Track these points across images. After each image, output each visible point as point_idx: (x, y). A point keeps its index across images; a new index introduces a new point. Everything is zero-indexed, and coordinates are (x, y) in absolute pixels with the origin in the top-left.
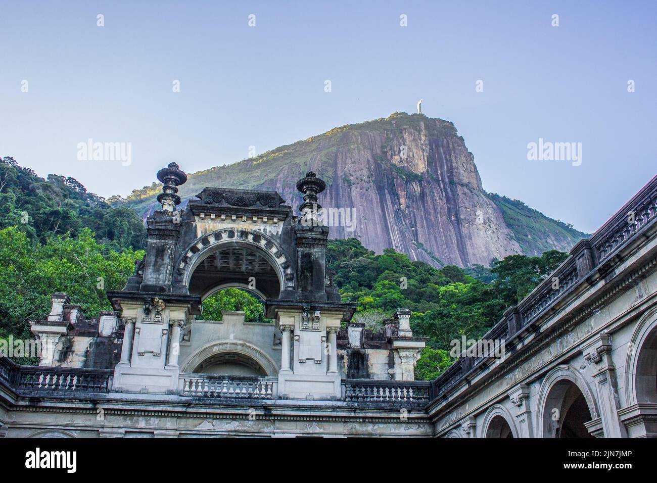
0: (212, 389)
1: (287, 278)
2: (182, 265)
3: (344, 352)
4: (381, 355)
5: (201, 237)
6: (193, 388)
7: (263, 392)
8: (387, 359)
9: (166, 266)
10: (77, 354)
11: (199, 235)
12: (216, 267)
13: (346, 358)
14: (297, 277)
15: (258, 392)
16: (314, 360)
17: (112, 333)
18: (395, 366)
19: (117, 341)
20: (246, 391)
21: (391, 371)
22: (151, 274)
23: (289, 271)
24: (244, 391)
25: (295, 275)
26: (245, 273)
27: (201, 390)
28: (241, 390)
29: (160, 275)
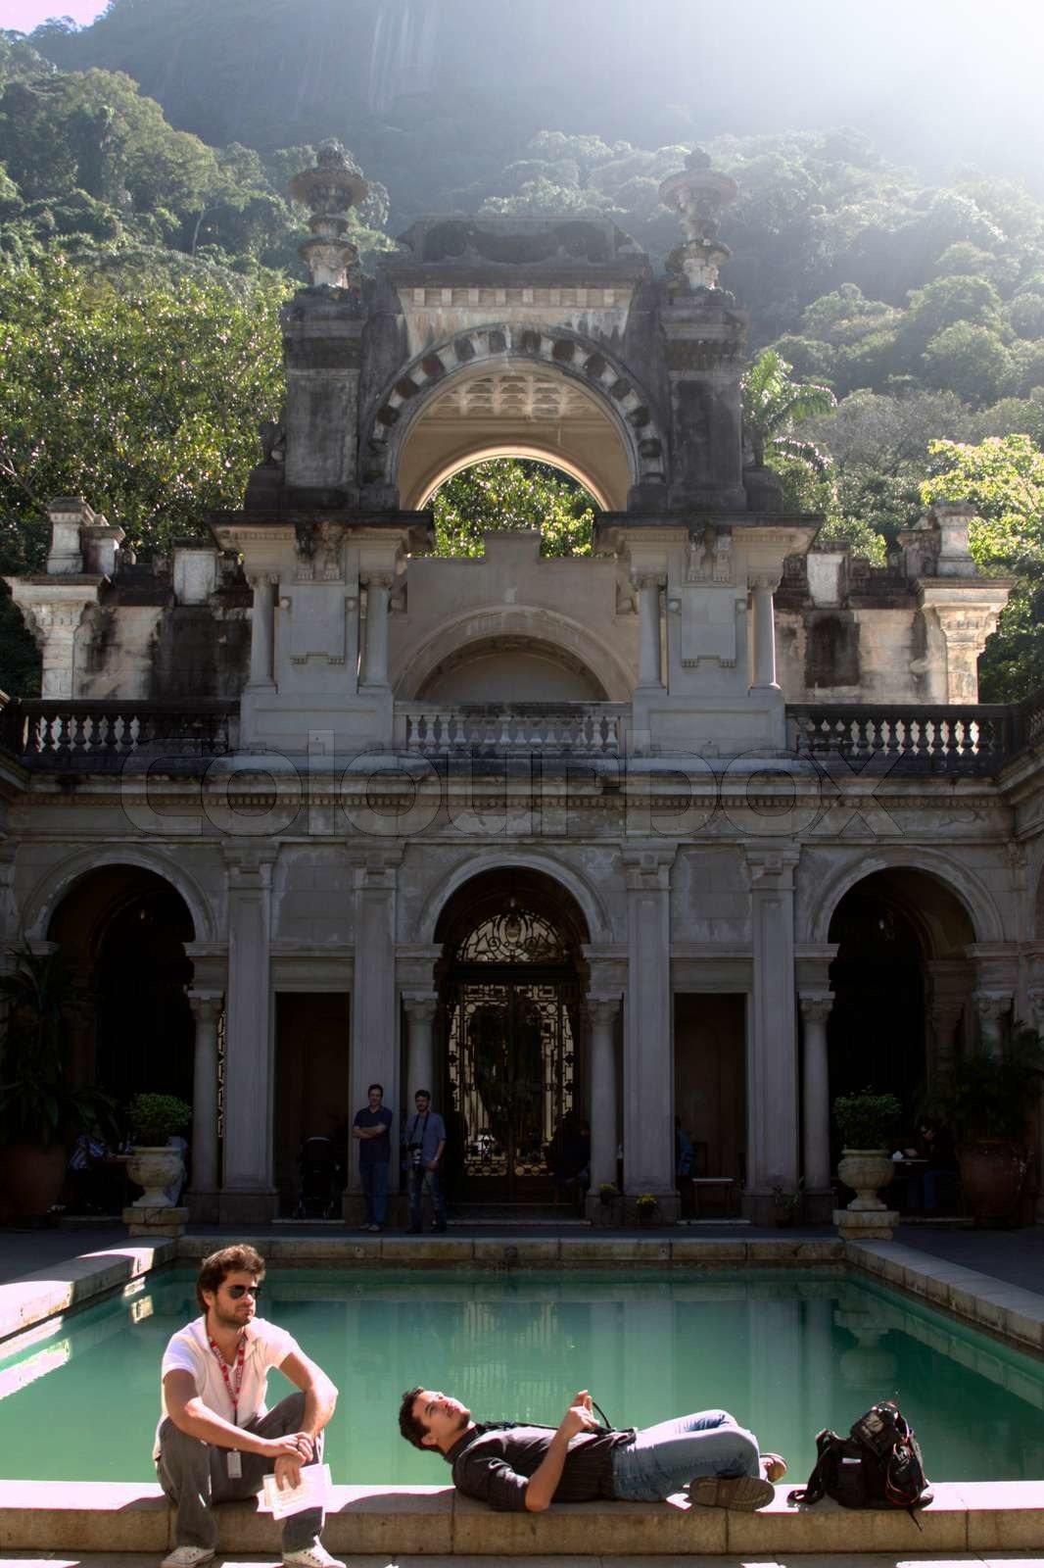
0: (475, 738)
1: (645, 451)
2: (379, 431)
3: (794, 621)
4: (893, 626)
5: (419, 356)
6: (430, 737)
7: (598, 739)
8: (909, 635)
9: (339, 436)
10: (128, 652)
11: (416, 347)
12: (457, 410)
13: (802, 634)
14: (670, 448)
15: (586, 741)
16: (718, 658)
17: (209, 595)
18: (928, 654)
19: (224, 614)
20: (556, 737)
21: (916, 666)
22: (303, 459)
23: (650, 432)
24: (551, 739)
25: (664, 443)
26: (535, 421)
27: (449, 741)
28: (544, 737)
29: (325, 459)
